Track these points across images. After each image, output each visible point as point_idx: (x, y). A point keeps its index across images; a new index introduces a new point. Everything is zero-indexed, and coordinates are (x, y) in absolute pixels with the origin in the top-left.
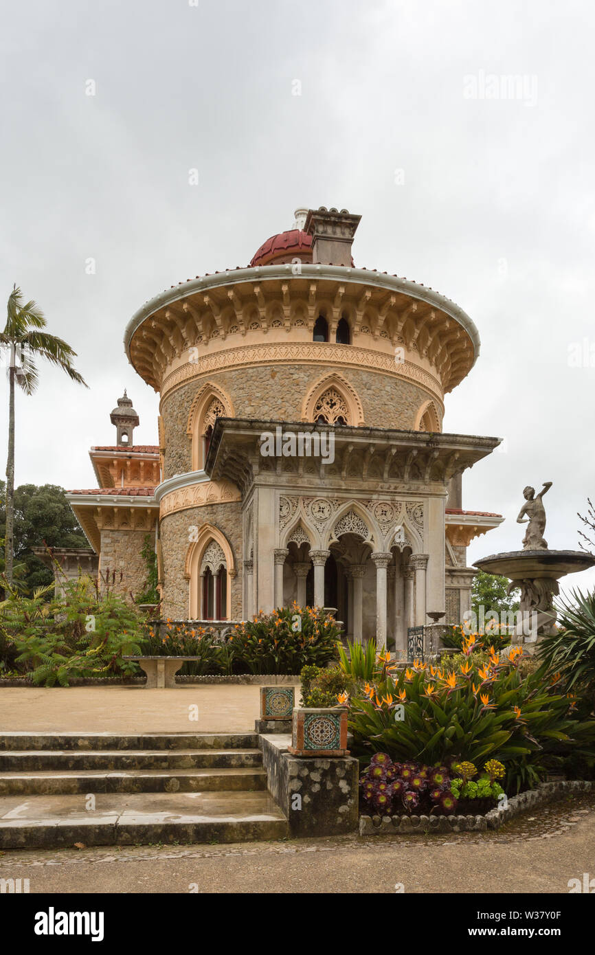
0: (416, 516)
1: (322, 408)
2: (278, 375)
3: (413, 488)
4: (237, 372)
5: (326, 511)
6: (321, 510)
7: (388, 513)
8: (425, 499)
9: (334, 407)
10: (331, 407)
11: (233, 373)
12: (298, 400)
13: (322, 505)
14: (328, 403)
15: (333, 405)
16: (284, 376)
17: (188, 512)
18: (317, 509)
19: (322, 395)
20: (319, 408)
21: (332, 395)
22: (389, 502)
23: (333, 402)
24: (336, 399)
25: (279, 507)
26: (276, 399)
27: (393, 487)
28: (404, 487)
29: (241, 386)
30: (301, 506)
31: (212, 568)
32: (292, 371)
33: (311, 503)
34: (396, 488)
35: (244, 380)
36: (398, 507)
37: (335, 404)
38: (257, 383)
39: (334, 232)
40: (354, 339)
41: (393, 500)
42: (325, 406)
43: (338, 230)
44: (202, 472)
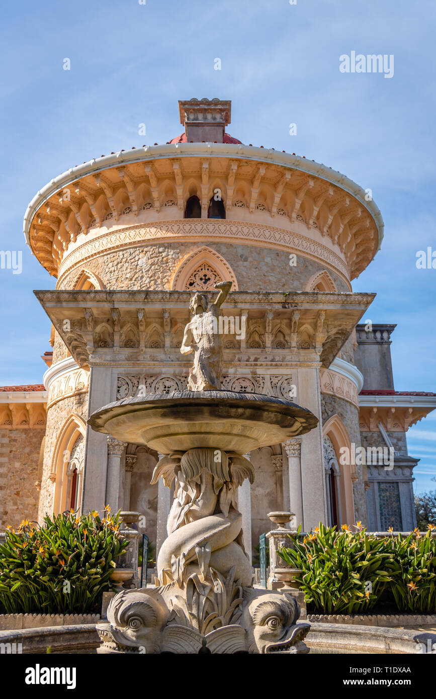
1: (195, 284)
2: (149, 254)
3: (277, 358)
4: (109, 256)
7: (248, 389)
8: (294, 370)
9: (208, 282)
10: (205, 283)
11: (106, 257)
12: (167, 277)
13: (168, 384)
14: (201, 279)
16: (154, 255)
17: (60, 403)
19: (195, 271)
20: (191, 284)
21: (206, 272)
22: (249, 376)
23: (207, 278)
24: (209, 274)
26: (144, 279)
27: (252, 358)
28: (266, 358)
29: (113, 269)
31: (78, 466)
32: (161, 250)
33: (156, 381)
34: (256, 360)
35: (115, 263)
36: (261, 382)
37: (209, 279)
38: (127, 264)
39: (205, 118)
40: (227, 213)
41: (254, 373)
42: (198, 281)
43: (209, 116)
44: (71, 360)
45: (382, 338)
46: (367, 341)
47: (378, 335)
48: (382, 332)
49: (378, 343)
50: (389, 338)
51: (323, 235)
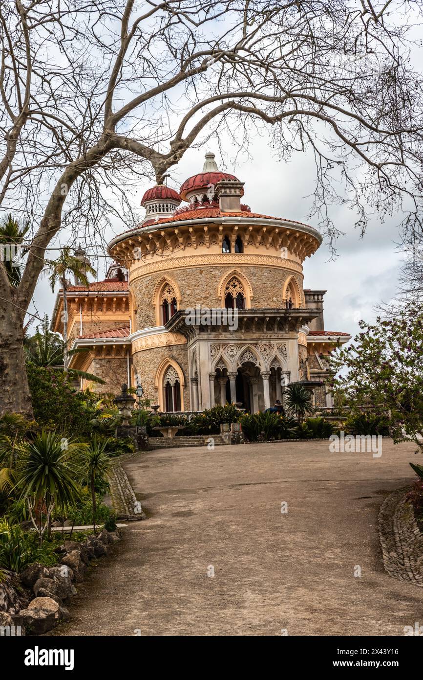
0: (282, 350)
1: (229, 288)
2: (204, 272)
3: (279, 336)
4: (180, 271)
5: (234, 351)
6: (232, 351)
7: (267, 350)
8: (287, 341)
10: (234, 288)
11: (178, 271)
12: (216, 286)
15: (235, 287)
16: (207, 273)
17: (155, 350)
18: (230, 350)
19: (229, 282)
20: (227, 288)
21: (234, 281)
22: (268, 344)
24: (236, 283)
25: (210, 351)
26: (203, 286)
28: (275, 335)
29: (183, 279)
30: (221, 349)
31: (170, 382)
32: (211, 270)
33: (227, 347)
34: (270, 336)
35: (185, 275)
36: (273, 346)
37: (236, 286)
38: (192, 277)
39: (231, 192)
40: (245, 249)
41: (270, 343)
42: (231, 287)
43: (233, 190)
44: (163, 327)
45: (318, 299)
46: (310, 301)
47: (316, 297)
48: (318, 295)
49: (315, 302)
50: (322, 299)
51: (291, 254)
